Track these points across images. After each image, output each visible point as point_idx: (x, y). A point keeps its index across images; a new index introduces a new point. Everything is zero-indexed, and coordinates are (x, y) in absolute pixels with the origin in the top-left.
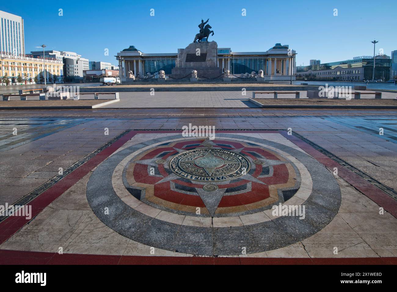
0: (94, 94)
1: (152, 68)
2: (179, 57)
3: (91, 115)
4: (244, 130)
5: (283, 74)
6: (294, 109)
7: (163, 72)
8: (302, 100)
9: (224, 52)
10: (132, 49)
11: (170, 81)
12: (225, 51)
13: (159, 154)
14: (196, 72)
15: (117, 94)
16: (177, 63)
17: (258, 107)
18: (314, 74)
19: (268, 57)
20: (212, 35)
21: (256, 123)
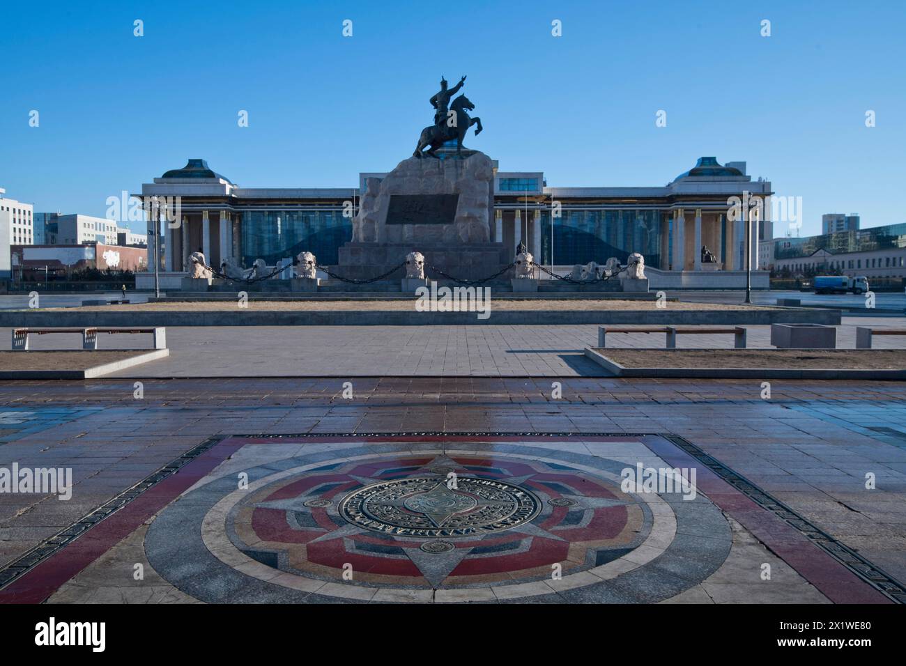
0: (82, 331)
1: (266, 240)
2: (364, 207)
3: (88, 398)
4: (548, 434)
5: (724, 268)
6: (714, 380)
7: (310, 257)
8: (751, 355)
9: (521, 187)
10: (197, 170)
11: (332, 289)
12: (526, 182)
13: (312, 490)
14: (420, 257)
15: (161, 332)
16: (358, 228)
17: (608, 373)
18: (835, 267)
19: (673, 207)
20: (477, 132)
21: (586, 418)
